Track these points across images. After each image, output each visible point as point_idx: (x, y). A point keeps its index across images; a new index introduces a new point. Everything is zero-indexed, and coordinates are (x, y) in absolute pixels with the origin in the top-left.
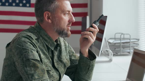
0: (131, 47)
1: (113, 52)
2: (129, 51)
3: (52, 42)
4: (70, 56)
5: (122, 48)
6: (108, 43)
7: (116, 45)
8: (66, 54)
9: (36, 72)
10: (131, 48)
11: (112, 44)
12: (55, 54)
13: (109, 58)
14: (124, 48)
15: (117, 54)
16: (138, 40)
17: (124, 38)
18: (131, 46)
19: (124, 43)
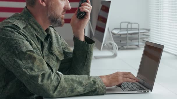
0: (139, 39)
1: (118, 46)
2: (137, 43)
3: (42, 32)
4: (63, 49)
5: (129, 40)
6: (111, 34)
7: (122, 36)
8: (58, 47)
9: (34, 64)
10: (140, 41)
11: (116, 36)
12: (45, 46)
13: (113, 52)
14: (131, 40)
15: (123, 47)
16: (149, 30)
17: (131, 28)
18: (141, 38)
19: (131, 34)
